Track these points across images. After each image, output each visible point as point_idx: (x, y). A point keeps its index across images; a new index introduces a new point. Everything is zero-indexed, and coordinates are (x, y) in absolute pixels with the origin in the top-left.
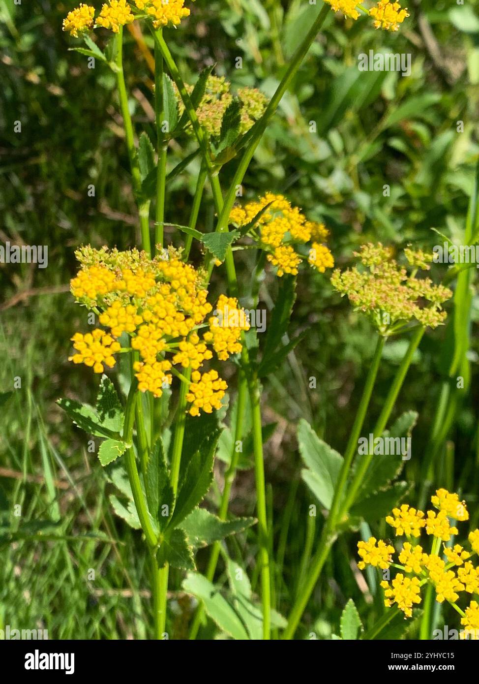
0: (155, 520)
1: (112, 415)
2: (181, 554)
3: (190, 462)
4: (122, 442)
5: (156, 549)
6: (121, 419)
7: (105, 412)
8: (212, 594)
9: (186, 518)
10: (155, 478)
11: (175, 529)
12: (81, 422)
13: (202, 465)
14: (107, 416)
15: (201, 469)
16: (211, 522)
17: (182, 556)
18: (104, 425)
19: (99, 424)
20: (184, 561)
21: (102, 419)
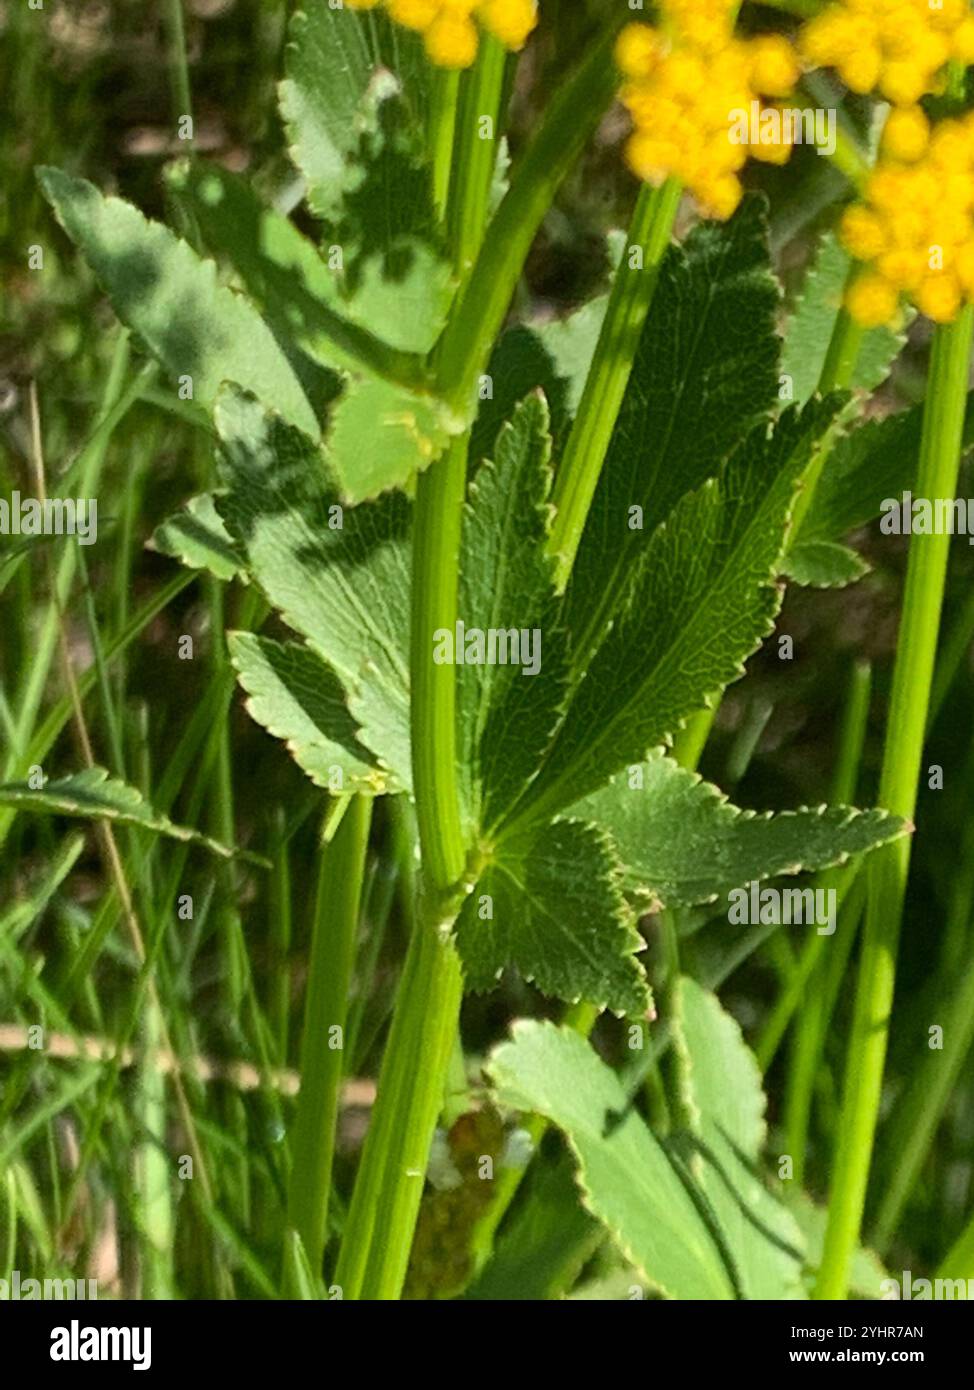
0: (466, 769)
1: (397, 269)
2: (587, 939)
3: (663, 526)
4: (428, 401)
5: (458, 899)
6: (437, 294)
7: (366, 252)
8: (613, 1120)
9: (612, 779)
10: (487, 580)
11: (556, 819)
12: (262, 285)
13: (723, 550)
14: (373, 269)
15: (714, 568)
16: (682, 808)
17: (591, 949)
18: (354, 311)
19: (337, 305)
20: (598, 974)
21: (352, 279)
